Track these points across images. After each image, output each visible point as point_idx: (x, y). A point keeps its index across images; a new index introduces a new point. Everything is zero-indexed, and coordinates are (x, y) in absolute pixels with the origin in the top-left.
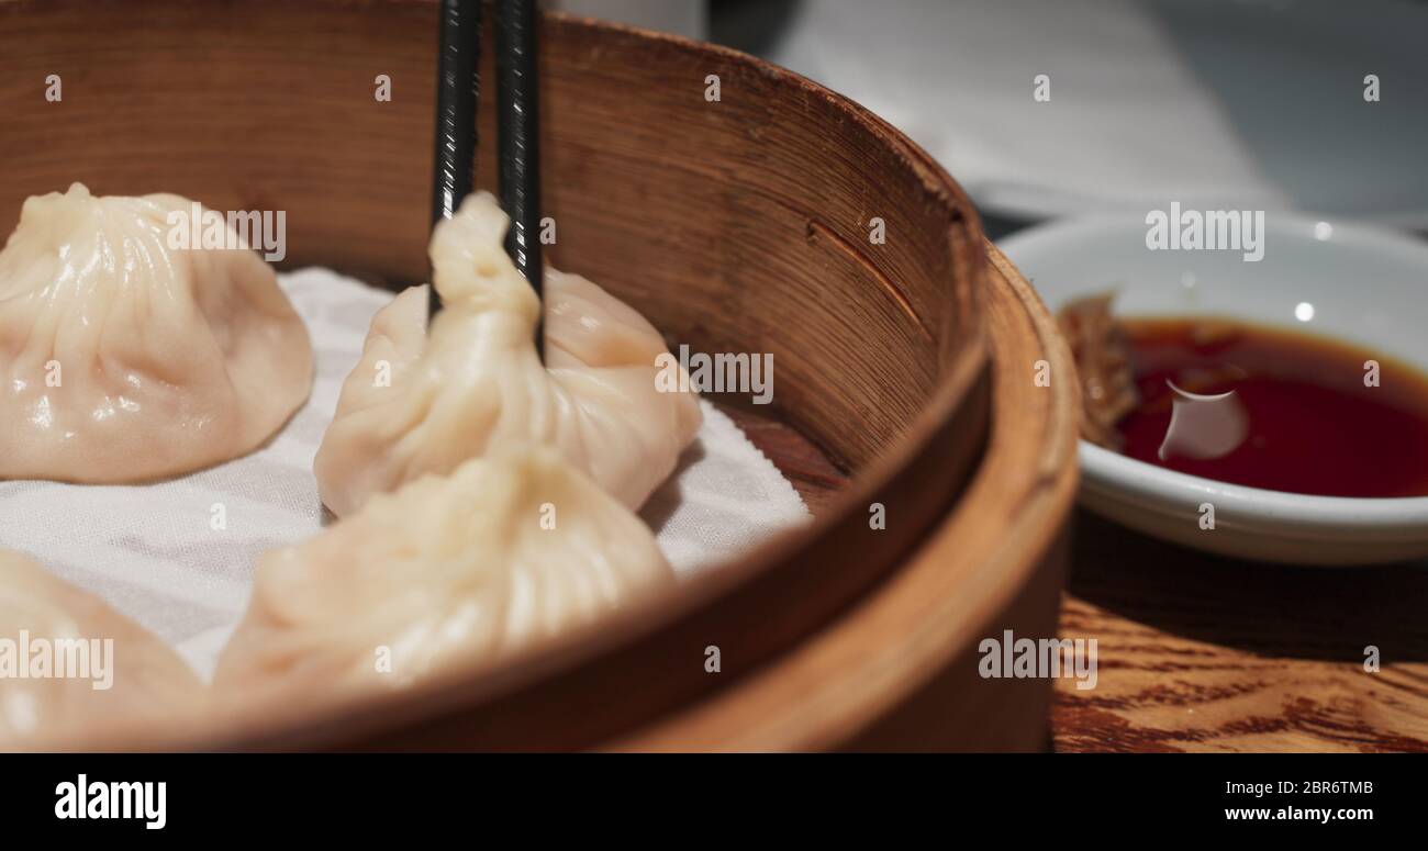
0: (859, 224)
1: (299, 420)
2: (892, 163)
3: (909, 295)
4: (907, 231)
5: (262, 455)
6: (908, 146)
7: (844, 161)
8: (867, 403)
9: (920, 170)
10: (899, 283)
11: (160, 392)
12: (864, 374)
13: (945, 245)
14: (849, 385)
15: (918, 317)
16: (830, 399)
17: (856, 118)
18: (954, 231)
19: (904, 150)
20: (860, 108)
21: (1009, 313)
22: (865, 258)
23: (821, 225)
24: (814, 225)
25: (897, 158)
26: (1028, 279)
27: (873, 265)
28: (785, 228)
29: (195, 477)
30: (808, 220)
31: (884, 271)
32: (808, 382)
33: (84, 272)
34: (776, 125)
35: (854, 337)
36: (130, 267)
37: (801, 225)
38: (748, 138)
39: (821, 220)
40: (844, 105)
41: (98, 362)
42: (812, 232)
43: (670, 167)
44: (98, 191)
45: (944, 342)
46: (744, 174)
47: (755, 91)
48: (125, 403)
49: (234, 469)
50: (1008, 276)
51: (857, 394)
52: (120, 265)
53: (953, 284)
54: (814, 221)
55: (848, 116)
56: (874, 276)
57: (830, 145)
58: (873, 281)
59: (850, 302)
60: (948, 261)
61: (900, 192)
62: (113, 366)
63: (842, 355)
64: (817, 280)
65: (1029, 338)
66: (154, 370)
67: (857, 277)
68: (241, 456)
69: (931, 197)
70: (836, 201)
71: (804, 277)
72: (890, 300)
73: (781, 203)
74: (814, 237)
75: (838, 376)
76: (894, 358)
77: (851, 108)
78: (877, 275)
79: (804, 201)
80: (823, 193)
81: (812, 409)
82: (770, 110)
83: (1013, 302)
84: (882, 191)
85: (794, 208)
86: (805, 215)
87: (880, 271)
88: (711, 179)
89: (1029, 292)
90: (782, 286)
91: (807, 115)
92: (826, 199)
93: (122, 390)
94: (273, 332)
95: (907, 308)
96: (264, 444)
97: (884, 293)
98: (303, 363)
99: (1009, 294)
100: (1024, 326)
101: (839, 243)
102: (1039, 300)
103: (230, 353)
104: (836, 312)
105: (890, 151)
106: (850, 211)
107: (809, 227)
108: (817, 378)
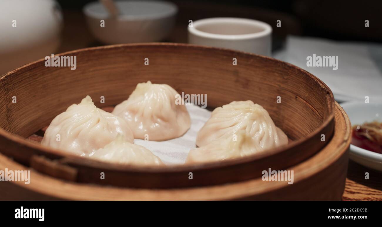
0: (307, 96)
1: (189, 131)
2: (315, 83)
3: (317, 109)
4: (317, 96)
5: (182, 138)
6: (318, 80)
7: (304, 83)
8: (307, 133)
9: (320, 84)
10: (315, 107)
11: (164, 123)
12: (306, 127)
13: (326, 98)
14: (303, 129)
15: (319, 114)
16: (299, 132)
17: (307, 74)
18: (327, 96)
19: (317, 80)
20: (308, 72)
21: (338, 113)
22: (308, 103)
23: (298, 96)
24: (297, 96)
25: (316, 82)
26: (342, 107)
27: (310, 104)
28: (291, 97)
29: (169, 141)
30: (296, 95)
31: (312, 105)
32: (294, 129)
33: (150, 98)
34: (290, 76)
35: (305, 119)
36: (159, 97)
37: (294, 97)
38: (283, 78)
39: (299, 95)
40: (305, 72)
41: (152, 116)
42: (296, 98)
43: (267, 84)
44: (153, 83)
45: (324, 118)
46: (282, 86)
47: (286, 69)
48: (157, 125)
49: (176, 140)
50: (338, 106)
51: (305, 130)
52: (157, 97)
53: (327, 105)
54: (297, 95)
55: (306, 74)
56: (310, 106)
57: (301, 80)
58: (309, 107)
59: (304, 112)
60: (326, 101)
61: (316, 89)
62: (155, 117)
63: (302, 123)
64: (297, 108)
65: (342, 117)
66: (162, 119)
67: (306, 107)
68: (178, 137)
69: (323, 89)
70: (302, 91)
71: (294, 107)
72: (313, 111)
73: (290, 92)
74: (297, 99)
75: (301, 127)
76: (313, 123)
77: (306, 72)
78: (311, 106)
79: (295, 91)
80: (300, 90)
81: (295, 134)
82: (289, 73)
83: (339, 111)
84: (312, 89)
85: (293, 93)
86: (295, 94)
87: (311, 105)
88: (275, 87)
89: (342, 109)
90: (289, 109)
91: (297, 74)
92: (300, 91)
93: (157, 122)
94: (183, 114)
95: (317, 112)
96: (182, 136)
97: (312, 109)
98: (188, 121)
99: (338, 109)
100: (341, 115)
101: (302, 100)
102: (344, 111)
103: (177, 117)
104: (301, 114)
105: (314, 80)
106: (305, 93)
107: (296, 96)
108: (296, 128)
